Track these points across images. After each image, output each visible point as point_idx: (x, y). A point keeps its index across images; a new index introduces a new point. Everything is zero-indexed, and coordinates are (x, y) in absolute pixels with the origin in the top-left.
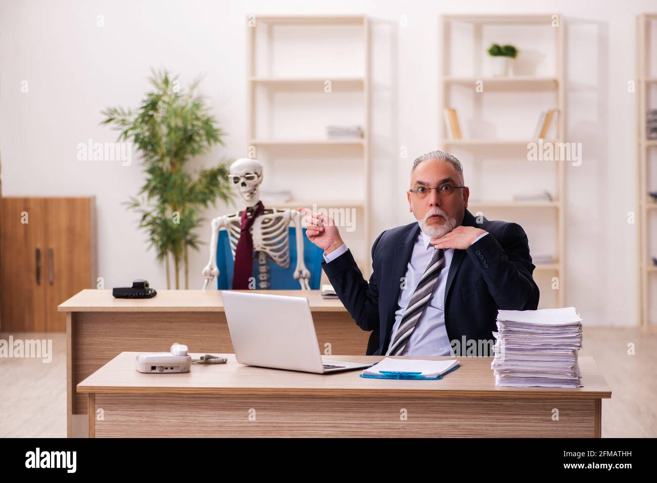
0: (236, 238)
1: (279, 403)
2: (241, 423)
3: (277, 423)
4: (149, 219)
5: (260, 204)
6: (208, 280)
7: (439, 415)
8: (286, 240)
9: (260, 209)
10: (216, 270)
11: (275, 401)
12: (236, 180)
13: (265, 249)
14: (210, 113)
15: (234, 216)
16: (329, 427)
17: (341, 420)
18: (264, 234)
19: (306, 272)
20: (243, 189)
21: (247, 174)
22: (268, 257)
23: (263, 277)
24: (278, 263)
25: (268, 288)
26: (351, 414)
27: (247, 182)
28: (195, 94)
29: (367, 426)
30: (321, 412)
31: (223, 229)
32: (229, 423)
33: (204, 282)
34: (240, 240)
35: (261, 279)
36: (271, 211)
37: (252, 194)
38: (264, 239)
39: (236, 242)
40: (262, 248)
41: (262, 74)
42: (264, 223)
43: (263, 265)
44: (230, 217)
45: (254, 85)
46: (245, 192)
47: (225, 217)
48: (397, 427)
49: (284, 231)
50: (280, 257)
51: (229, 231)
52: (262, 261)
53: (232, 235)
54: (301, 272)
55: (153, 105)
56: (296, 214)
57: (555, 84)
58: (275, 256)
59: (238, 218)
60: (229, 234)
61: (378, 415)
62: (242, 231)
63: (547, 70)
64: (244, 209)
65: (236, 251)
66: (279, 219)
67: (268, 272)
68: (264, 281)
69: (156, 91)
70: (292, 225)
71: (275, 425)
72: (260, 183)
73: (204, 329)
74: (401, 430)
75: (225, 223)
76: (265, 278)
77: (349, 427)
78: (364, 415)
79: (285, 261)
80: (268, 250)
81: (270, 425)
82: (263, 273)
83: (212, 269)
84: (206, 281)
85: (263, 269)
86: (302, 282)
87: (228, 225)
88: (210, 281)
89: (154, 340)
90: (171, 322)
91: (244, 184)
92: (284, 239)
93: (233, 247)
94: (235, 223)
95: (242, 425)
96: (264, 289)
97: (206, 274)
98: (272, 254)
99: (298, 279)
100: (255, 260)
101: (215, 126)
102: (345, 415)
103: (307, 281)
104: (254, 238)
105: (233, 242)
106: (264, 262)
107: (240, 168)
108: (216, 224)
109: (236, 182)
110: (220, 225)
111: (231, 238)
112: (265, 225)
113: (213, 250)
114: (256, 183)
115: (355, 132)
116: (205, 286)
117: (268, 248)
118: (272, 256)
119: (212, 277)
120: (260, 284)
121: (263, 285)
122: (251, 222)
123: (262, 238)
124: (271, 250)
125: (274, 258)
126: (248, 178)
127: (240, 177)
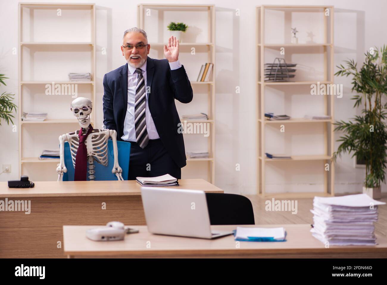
0: (76, 148)
5: (90, 126)
6: (60, 174)
9: (90, 129)
12: (76, 111)
13: (95, 154)
15: (74, 133)
18: (93, 145)
19: (119, 169)
20: (82, 117)
21: (84, 107)
22: (95, 159)
23: (91, 172)
24: (102, 164)
25: (94, 179)
27: (84, 112)
31: (66, 142)
33: (58, 176)
34: (79, 149)
36: (97, 131)
38: (94, 149)
39: (76, 150)
40: (93, 154)
42: (93, 138)
43: (91, 165)
44: (71, 134)
45: (22, 47)
47: (67, 134)
50: (103, 159)
51: (70, 143)
52: (90, 162)
53: (72, 146)
54: (117, 169)
56: (113, 132)
57: (208, 48)
58: (100, 159)
59: (76, 135)
60: (70, 145)
62: (80, 143)
63: (203, 39)
64: (80, 129)
65: (76, 157)
66: (102, 136)
67: (94, 169)
68: (92, 175)
73: (72, 207)
75: (68, 138)
76: (93, 173)
79: (105, 162)
80: (96, 155)
82: (91, 170)
83: (62, 168)
84: (59, 175)
85: (91, 167)
86: (117, 175)
87: (70, 139)
88: (61, 175)
89: (39, 215)
90: (50, 203)
91: (82, 114)
92: (105, 148)
94: (74, 138)
96: (92, 180)
97: (59, 171)
98: (99, 157)
99: (115, 174)
103: (120, 174)
104: (87, 147)
105: (72, 150)
106: (92, 163)
107: (79, 103)
108: (62, 138)
109: (76, 113)
110: (65, 139)
111: (71, 148)
112: (94, 139)
113: (62, 155)
114: (89, 113)
115: (88, 76)
116: (58, 179)
117: (96, 154)
118: (98, 159)
119: (63, 173)
120: (89, 177)
121: (91, 177)
122: (85, 138)
123: (92, 148)
124: (98, 155)
125: (100, 160)
126: (84, 110)
127: (79, 109)
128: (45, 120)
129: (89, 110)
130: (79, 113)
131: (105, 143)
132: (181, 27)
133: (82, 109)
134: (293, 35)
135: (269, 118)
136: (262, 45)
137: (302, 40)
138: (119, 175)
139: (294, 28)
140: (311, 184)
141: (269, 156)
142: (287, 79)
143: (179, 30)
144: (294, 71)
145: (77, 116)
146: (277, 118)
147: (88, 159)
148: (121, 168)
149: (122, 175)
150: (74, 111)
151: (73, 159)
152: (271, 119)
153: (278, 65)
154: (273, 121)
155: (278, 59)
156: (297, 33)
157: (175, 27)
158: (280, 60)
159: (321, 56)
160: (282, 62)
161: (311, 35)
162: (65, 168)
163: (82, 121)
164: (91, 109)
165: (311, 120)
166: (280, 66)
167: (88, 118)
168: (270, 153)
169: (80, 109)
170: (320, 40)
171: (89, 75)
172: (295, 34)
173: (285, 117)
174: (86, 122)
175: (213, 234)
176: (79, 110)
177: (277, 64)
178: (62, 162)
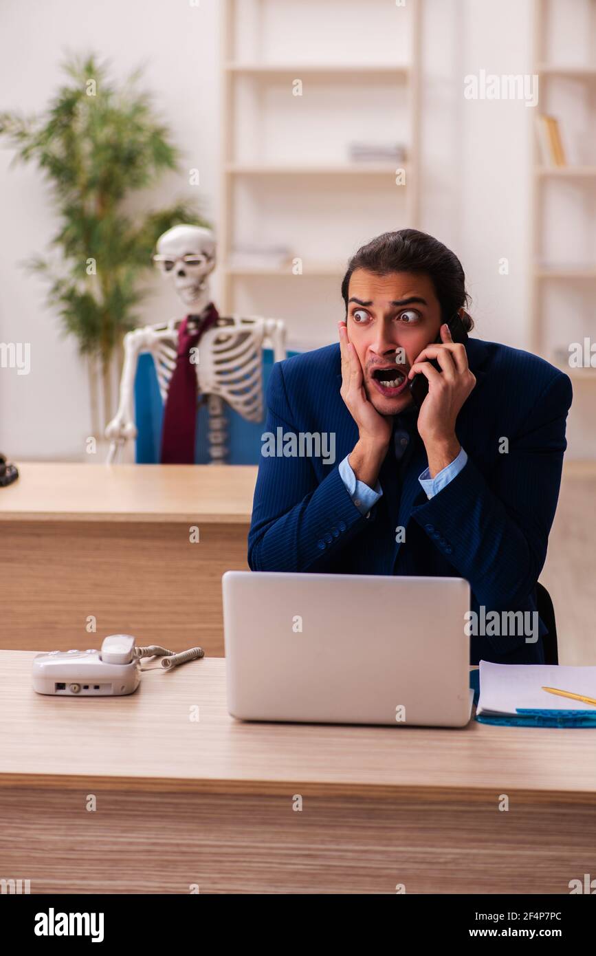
0: (168, 369)
1: (194, 804)
2: (115, 843)
3: (188, 845)
4: (64, 290)
5: (211, 309)
6: (117, 445)
7: (530, 838)
8: (258, 374)
9: (210, 318)
10: (130, 427)
11: (185, 801)
12: (169, 265)
13: (219, 389)
14: (161, 122)
15: (165, 329)
16: (298, 856)
17: (323, 842)
18: (218, 362)
20: (181, 282)
21: (189, 254)
22: (225, 403)
23: (215, 437)
24: (243, 416)
25: (225, 460)
26: (346, 832)
27: (190, 270)
28: (140, 87)
29: (379, 857)
30: (282, 825)
31: (145, 351)
32: (90, 843)
33: (109, 449)
34: (176, 373)
35: (213, 440)
36: (230, 322)
37: (197, 290)
38: (219, 373)
39: (169, 375)
40: (215, 388)
41: (247, 58)
42: (217, 342)
43: (215, 417)
44: (158, 330)
45: (234, 77)
46: (185, 288)
47: (148, 330)
48: (441, 860)
49: (254, 356)
50: (247, 403)
51: (156, 355)
52: (214, 408)
53: (162, 363)
55: (67, 107)
56: (275, 327)
58: (237, 403)
59: (172, 334)
60: (156, 361)
61: (401, 834)
62: (179, 357)
64: (182, 317)
65: (170, 392)
66: (244, 336)
67: (226, 429)
68: (217, 445)
69: (73, 84)
70: (268, 344)
71: (184, 849)
72: (212, 269)
74: (450, 867)
75: (150, 341)
76: (219, 440)
77: (341, 858)
78: (370, 833)
79: (255, 410)
80: (224, 391)
81: (176, 849)
82: (216, 431)
84: (113, 447)
85: (216, 424)
87: (154, 345)
88: (120, 447)
91: (182, 273)
92: (253, 371)
93: (164, 386)
94: (167, 342)
95: (115, 848)
96: (217, 459)
97: (113, 435)
98: (231, 398)
100: (202, 408)
101: (170, 141)
102: (331, 832)
104: (199, 370)
105: (161, 375)
106: (217, 412)
107: (176, 243)
108: (133, 343)
109: (168, 269)
112: (220, 347)
113: (127, 390)
114: (206, 272)
115: (394, 151)
117: (224, 388)
118: (231, 401)
120: (209, 451)
121: (216, 452)
122: (194, 341)
123: (214, 371)
124: (229, 392)
125: (235, 406)
126: (190, 263)
127: (175, 260)
129: (204, 266)
130: (176, 271)
131: (252, 358)
133: (183, 260)
145: (171, 281)
147: (207, 400)
169: (179, 259)
176: (173, 264)
178: (126, 408)
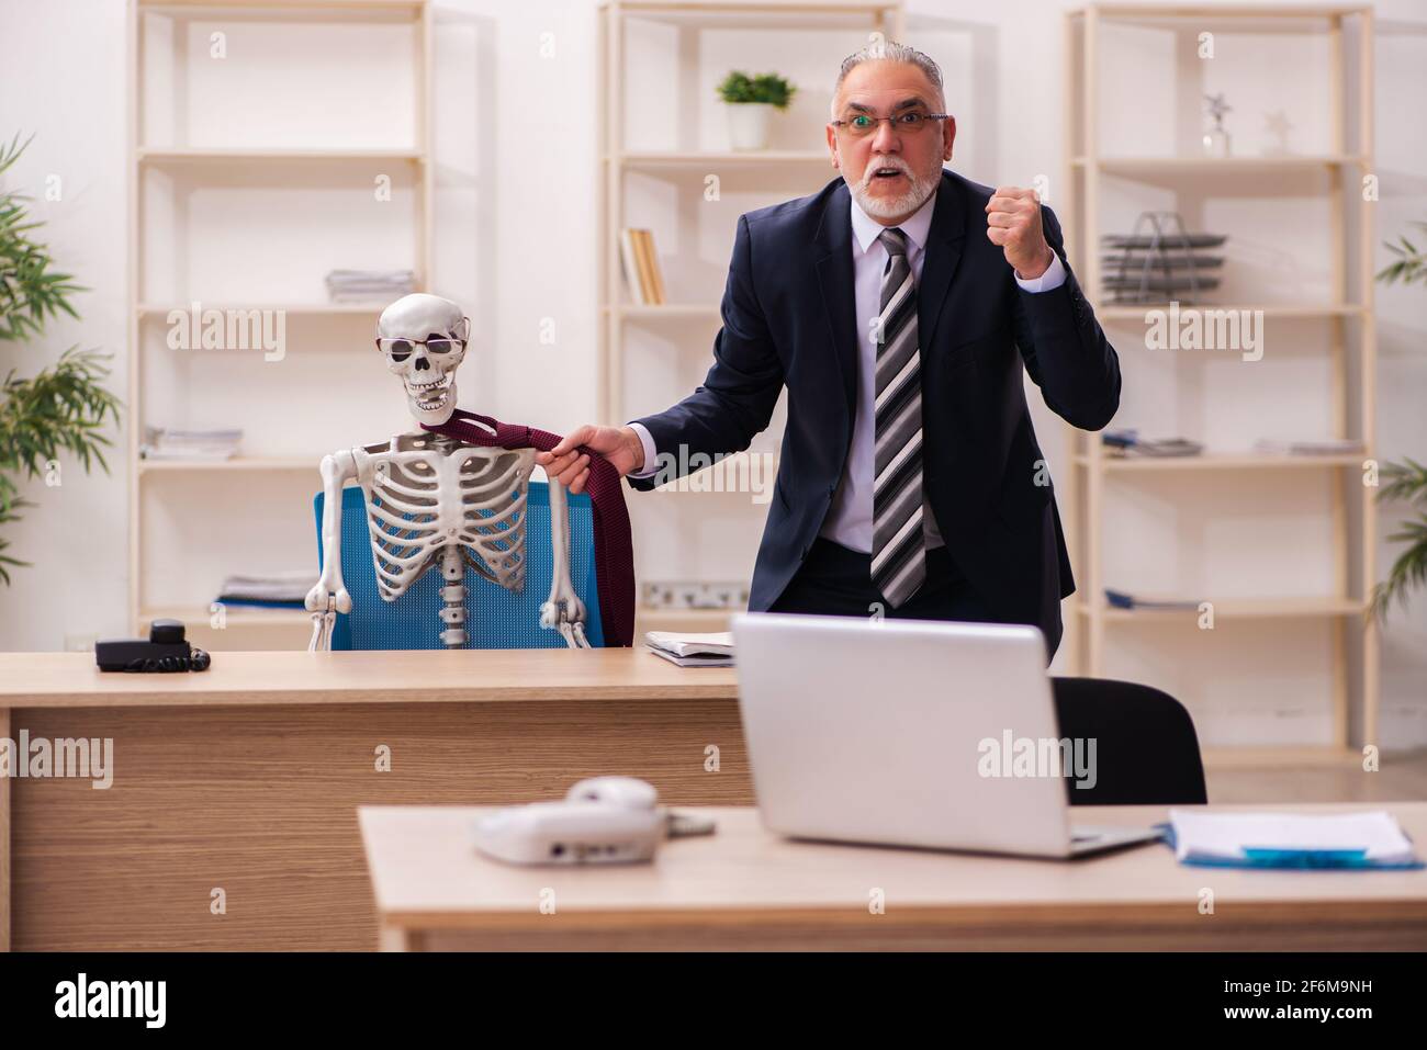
6: (323, 620)
8: (521, 519)
10: (342, 596)
12: (401, 350)
13: (470, 540)
15: (385, 447)
18: (468, 499)
19: (574, 603)
20: (418, 376)
21: (432, 336)
22: (473, 561)
23: (453, 615)
24: (501, 581)
27: (431, 358)
31: (351, 484)
33: (313, 627)
35: (449, 619)
40: (462, 537)
41: (161, 140)
43: (454, 583)
47: (356, 450)
50: (505, 563)
51: (369, 488)
52: (454, 571)
53: (376, 500)
54: (562, 606)
58: (495, 561)
59: (394, 455)
60: (367, 498)
64: (410, 431)
67: (465, 602)
68: (454, 626)
75: (360, 467)
76: (458, 620)
79: (515, 573)
80: (476, 545)
82: (454, 604)
83: (332, 594)
84: (317, 624)
85: (451, 594)
86: (565, 629)
87: (365, 474)
88: (326, 625)
91: (422, 364)
92: (515, 515)
96: (455, 647)
97: (317, 605)
98: (486, 554)
103: (579, 628)
105: (375, 518)
106: (459, 576)
107: (410, 320)
108: (336, 467)
110: (346, 472)
111: (370, 507)
112: (469, 477)
113: (330, 539)
114: (452, 362)
115: (401, 283)
116: (314, 640)
117: (478, 538)
118: (485, 558)
119: (332, 615)
120: (442, 635)
121: (451, 636)
123: (463, 512)
124: (484, 544)
125: (491, 566)
126: (434, 349)
127: (412, 344)
128: (233, 457)
129: (456, 349)
130: (411, 361)
131: (515, 495)
132: (772, 92)
133: (425, 343)
134: (1210, 121)
135: (1116, 450)
136: (1089, 162)
137: (1248, 143)
138: (573, 630)
139: (1213, 93)
140: (1281, 714)
141: (1119, 601)
142: (1190, 296)
143: (764, 100)
144: (1218, 263)
145: (401, 375)
146: (1150, 450)
147: (442, 557)
148: (580, 603)
149: (584, 631)
150: (390, 352)
151: (375, 557)
152: (1129, 451)
153: (1155, 243)
154: (1135, 462)
155: (1152, 217)
156: (1227, 117)
157: (744, 91)
158: (1160, 220)
159: (1321, 208)
160: (1170, 229)
161: (1279, 124)
162: (342, 593)
163: (423, 395)
164: (464, 344)
165: (1284, 458)
166: (1164, 245)
167: (446, 385)
168: (1123, 588)
169: (417, 343)
170: (1316, 141)
171: (405, 278)
172: (1219, 118)
173: (1183, 448)
174: (436, 399)
175: (1077, 840)
176: (410, 349)
177: (1151, 239)
178: (332, 568)
